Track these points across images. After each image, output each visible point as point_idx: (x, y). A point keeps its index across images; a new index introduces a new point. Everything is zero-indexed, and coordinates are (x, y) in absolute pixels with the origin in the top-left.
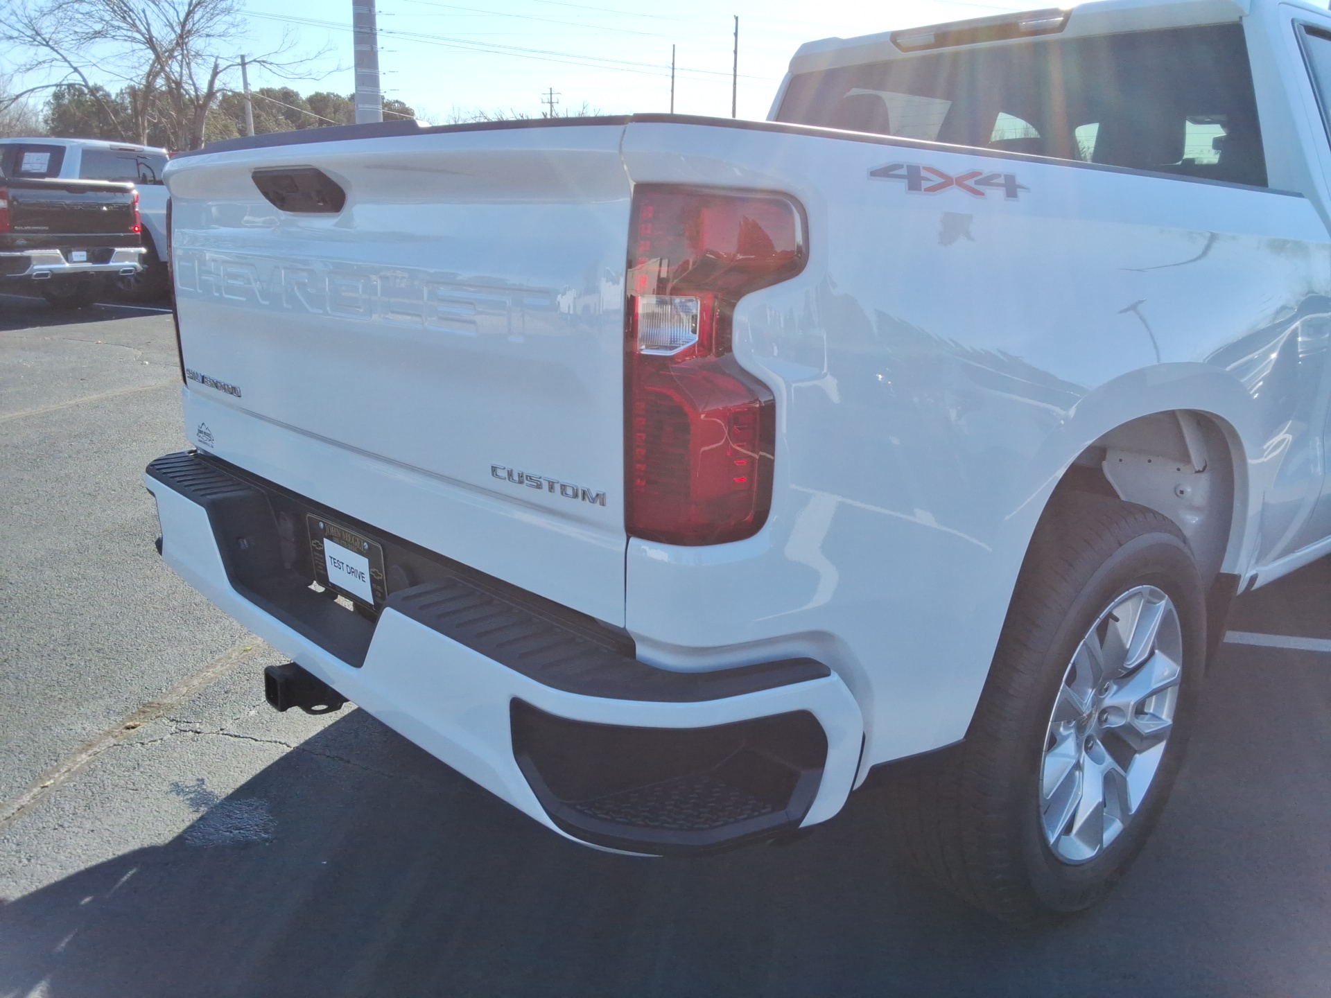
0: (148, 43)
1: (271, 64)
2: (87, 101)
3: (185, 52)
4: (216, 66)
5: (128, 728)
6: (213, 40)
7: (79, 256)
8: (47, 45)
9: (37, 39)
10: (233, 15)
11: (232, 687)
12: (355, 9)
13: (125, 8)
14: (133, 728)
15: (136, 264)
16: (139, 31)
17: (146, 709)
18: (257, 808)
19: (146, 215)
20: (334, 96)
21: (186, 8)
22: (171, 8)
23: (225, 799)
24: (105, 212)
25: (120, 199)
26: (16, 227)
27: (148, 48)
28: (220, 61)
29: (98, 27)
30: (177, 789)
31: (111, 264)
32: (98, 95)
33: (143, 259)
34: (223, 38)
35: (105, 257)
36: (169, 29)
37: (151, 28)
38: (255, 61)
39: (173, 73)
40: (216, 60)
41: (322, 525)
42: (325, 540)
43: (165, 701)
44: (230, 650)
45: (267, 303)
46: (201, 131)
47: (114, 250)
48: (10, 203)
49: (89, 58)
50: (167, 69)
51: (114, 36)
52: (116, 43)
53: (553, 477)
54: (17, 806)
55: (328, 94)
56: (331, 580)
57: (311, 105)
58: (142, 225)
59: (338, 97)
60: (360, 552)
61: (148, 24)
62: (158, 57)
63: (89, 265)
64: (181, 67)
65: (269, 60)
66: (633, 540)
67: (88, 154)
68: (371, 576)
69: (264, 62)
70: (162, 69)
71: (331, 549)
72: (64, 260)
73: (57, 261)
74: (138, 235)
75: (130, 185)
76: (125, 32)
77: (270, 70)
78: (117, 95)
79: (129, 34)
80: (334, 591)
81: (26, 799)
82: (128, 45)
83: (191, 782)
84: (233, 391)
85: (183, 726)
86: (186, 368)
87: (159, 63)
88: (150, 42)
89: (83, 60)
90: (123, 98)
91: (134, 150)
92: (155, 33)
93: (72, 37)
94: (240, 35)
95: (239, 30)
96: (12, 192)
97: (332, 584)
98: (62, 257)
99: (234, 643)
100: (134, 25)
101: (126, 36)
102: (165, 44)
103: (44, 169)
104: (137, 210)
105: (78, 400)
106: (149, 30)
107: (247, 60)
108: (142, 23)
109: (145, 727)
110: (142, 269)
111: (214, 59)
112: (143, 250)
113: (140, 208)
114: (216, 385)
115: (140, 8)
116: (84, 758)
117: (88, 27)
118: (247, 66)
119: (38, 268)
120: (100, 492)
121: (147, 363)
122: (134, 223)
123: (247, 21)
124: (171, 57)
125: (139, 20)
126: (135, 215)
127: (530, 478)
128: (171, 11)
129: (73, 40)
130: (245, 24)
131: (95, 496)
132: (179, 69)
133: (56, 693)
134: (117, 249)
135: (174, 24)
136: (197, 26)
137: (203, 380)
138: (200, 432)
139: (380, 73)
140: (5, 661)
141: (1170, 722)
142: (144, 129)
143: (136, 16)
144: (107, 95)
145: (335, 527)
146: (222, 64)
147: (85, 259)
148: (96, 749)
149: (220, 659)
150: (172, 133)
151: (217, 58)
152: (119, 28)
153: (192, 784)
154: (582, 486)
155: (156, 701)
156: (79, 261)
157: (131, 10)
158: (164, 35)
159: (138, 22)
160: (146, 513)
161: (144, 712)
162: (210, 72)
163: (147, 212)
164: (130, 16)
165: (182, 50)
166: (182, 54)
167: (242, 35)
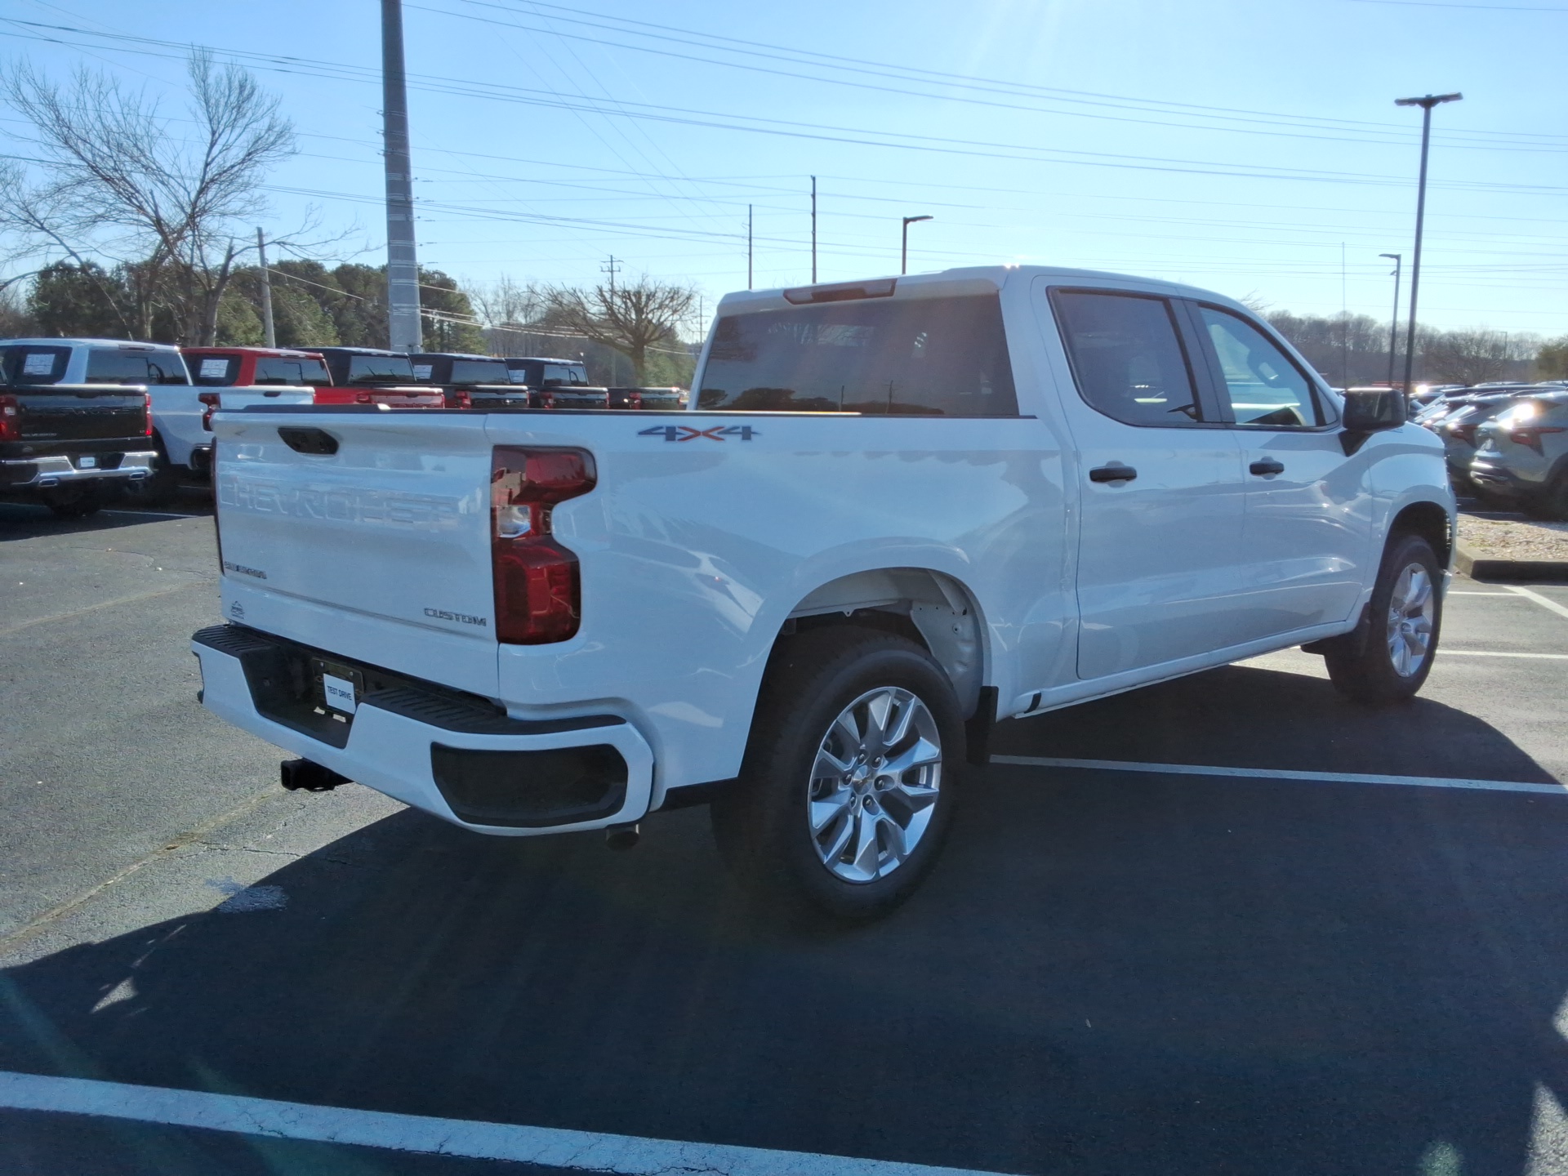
0: (155, 225)
1: (292, 245)
2: (78, 279)
3: (196, 233)
4: (231, 249)
5: (168, 849)
6: (228, 220)
7: (87, 461)
8: (42, 228)
9: (31, 220)
10: (251, 192)
11: (252, 821)
12: (388, 176)
13: (130, 189)
14: (173, 848)
15: (147, 468)
16: (146, 214)
17: (182, 837)
18: (272, 891)
19: (158, 416)
20: (364, 267)
21: (198, 184)
22: (181, 188)
23: (250, 887)
24: (115, 415)
25: (130, 403)
26: (23, 435)
27: (155, 231)
28: (235, 241)
29: (101, 210)
30: (210, 882)
31: (120, 469)
32: (90, 272)
33: (154, 463)
34: (239, 217)
35: (115, 461)
36: (178, 210)
37: (159, 210)
38: (274, 242)
39: (182, 257)
40: (231, 242)
41: (322, 664)
42: (325, 675)
43: (198, 832)
44: (250, 798)
45: (286, 513)
46: (213, 318)
47: (123, 455)
48: (18, 411)
49: (89, 242)
50: (176, 252)
51: (118, 219)
52: (120, 227)
53: (458, 612)
54: (87, 896)
55: (357, 266)
56: (328, 704)
57: (338, 278)
58: (154, 428)
59: (369, 268)
60: (347, 679)
61: (156, 206)
62: (165, 240)
63: (98, 470)
64: (192, 250)
65: (290, 241)
66: (502, 645)
67: (96, 355)
68: (355, 695)
69: (284, 243)
70: (170, 252)
71: (329, 680)
72: (71, 466)
73: (64, 467)
74: (147, 440)
75: (142, 388)
76: (130, 215)
77: (291, 252)
78: (112, 272)
79: (135, 217)
80: (331, 711)
81: (93, 892)
82: (134, 228)
83: (220, 877)
84: (260, 575)
85: (213, 846)
86: (224, 561)
87: (167, 245)
88: (158, 223)
89: (83, 245)
90: (119, 274)
91: (143, 349)
92: (162, 214)
93: (72, 222)
94: (257, 213)
95: (257, 207)
96: (20, 399)
97: (329, 706)
98: (69, 463)
99: (253, 793)
100: (140, 208)
101: (131, 219)
102: (174, 224)
103: (48, 371)
104: (148, 412)
105: (96, 607)
106: (156, 212)
107: (266, 240)
108: (149, 205)
109: (183, 848)
110: (152, 472)
111: (228, 240)
112: (154, 454)
113: (151, 410)
114: (248, 571)
115: (147, 188)
116: (135, 867)
117: (89, 211)
118: (265, 247)
119: (45, 475)
120: (126, 685)
121: (160, 569)
122: (145, 427)
123: (266, 199)
124: (180, 237)
125: (146, 201)
126: (146, 418)
127: (445, 613)
128: (182, 191)
129: (72, 224)
130: (264, 202)
131: (122, 689)
132: (189, 252)
133: (108, 828)
134: (127, 454)
135: (184, 205)
136: (209, 205)
137: (238, 568)
138: (234, 608)
139: (417, 245)
140: (62, 809)
141: (937, 790)
142: (148, 316)
143: (143, 197)
144: (101, 272)
145: (332, 664)
146: (238, 245)
147: (93, 464)
148: (144, 862)
149: (241, 805)
150: (180, 319)
151: (232, 238)
152: (124, 211)
153: (222, 879)
154: (474, 615)
155: (189, 831)
156: (87, 467)
157: (138, 192)
158: (173, 216)
159: (145, 205)
160: (171, 701)
161: (181, 839)
162: (225, 253)
163: (158, 413)
164: (136, 199)
165: (194, 232)
166: (194, 236)
167: (261, 213)
